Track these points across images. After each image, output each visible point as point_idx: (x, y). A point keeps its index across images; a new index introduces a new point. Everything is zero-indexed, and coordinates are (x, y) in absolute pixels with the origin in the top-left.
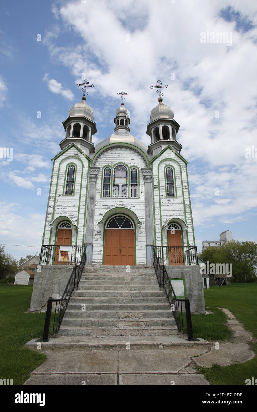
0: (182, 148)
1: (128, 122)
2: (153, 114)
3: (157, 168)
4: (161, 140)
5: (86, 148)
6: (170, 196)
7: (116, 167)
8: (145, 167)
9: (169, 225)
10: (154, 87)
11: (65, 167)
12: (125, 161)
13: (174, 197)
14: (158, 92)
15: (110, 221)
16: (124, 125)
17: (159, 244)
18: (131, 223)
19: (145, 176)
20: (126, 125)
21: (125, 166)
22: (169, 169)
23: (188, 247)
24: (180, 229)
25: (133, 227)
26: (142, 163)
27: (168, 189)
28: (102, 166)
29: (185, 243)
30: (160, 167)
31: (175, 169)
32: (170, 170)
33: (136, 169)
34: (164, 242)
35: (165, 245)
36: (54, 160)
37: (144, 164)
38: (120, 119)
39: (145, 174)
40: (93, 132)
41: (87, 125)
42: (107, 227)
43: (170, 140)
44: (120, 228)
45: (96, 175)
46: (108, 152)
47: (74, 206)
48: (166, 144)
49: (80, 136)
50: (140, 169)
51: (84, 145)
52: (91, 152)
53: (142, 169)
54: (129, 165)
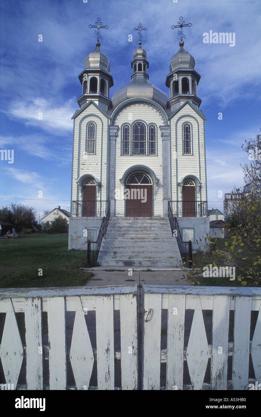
0: (201, 102)
1: (146, 66)
2: (173, 63)
3: (175, 125)
4: (180, 95)
5: (104, 105)
6: (186, 153)
7: (134, 124)
8: (163, 124)
9: (185, 181)
10: (176, 27)
11: (86, 126)
12: (143, 118)
13: (190, 154)
14: (180, 33)
15: (130, 177)
16: (142, 71)
17: (174, 198)
18: (150, 179)
19: (163, 133)
20: (144, 70)
21: (143, 123)
22: (187, 125)
23: (201, 201)
24: (194, 185)
25: (151, 183)
26: (161, 120)
27: (184, 146)
28: (121, 124)
29: (198, 198)
30: (178, 124)
31: (193, 126)
32: (188, 128)
33: (154, 126)
34: (179, 197)
35: (180, 199)
36: (74, 119)
37: (163, 121)
38: (137, 64)
39: (163, 131)
40: (110, 85)
41: (103, 78)
42: (128, 183)
43: (189, 94)
44: (139, 184)
45: (115, 133)
46: (126, 109)
47: (97, 164)
48: (185, 99)
49: (98, 92)
50: (158, 127)
51: (102, 101)
52: (109, 108)
53: (160, 127)
54: (148, 122)
